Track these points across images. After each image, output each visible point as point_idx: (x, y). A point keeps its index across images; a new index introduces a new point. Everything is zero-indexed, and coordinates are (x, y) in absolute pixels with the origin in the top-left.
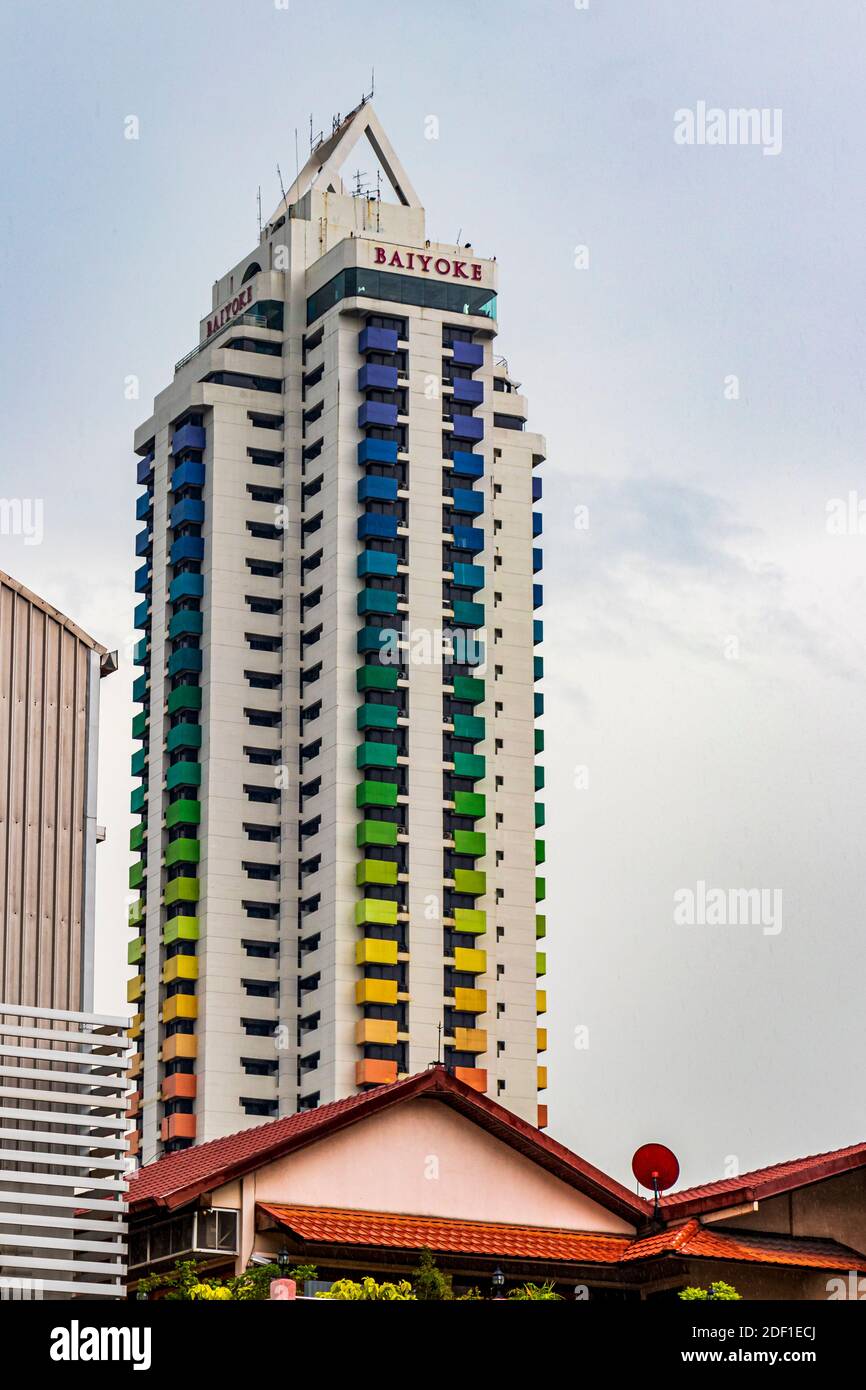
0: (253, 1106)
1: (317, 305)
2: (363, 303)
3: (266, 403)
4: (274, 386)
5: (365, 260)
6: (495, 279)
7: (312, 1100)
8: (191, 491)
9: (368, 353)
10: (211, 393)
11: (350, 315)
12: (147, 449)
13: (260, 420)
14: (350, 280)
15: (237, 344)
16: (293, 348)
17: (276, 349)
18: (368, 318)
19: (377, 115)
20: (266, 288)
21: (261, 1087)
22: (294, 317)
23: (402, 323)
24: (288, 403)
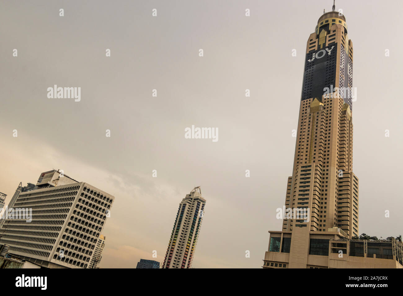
0: (173, 266)
1: (195, 199)
2: (198, 201)
3: (190, 205)
4: (190, 204)
5: (199, 198)
6: (206, 201)
7: (177, 267)
8: (183, 209)
9: (198, 204)
10: (187, 203)
11: (197, 201)
12: (181, 205)
13: (189, 206)
14: (198, 199)
15: (189, 200)
16: (192, 202)
17: (191, 201)
18: (198, 202)
19: (201, 188)
20: (192, 197)
21: (174, 265)
22: (193, 200)
23: (200, 203)
24: (191, 205)
